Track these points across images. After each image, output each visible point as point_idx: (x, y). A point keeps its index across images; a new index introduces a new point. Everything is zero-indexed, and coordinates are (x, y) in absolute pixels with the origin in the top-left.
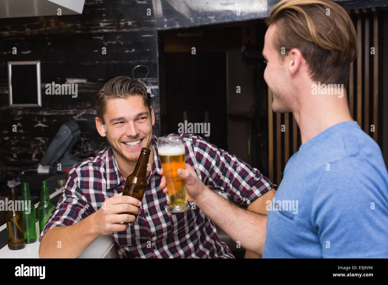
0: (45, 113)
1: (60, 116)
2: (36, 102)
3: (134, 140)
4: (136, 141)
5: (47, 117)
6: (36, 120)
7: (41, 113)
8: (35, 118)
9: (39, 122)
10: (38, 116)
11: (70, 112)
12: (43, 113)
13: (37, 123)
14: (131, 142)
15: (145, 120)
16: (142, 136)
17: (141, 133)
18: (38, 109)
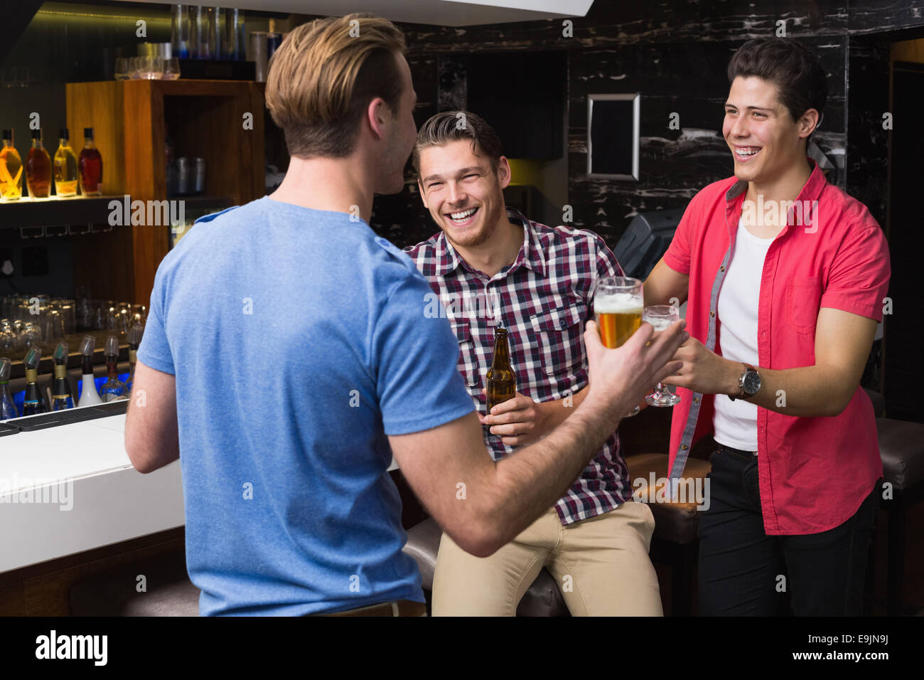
0: (644, 194)
1: (667, 199)
2: (630, 172)
3: (458, 210)
4: (464, 212)
5: (647, 200)
6: (629, 205)
7: (637, 192)
8: (627, 202)
9: (634, 209)
10: (632, 197)
11: (685, 192)
12: (640, 193)
13: (631, 211)
14: (456, 213)
15: (474, 178)
16: (472, 203)
17: (470, 198)
18: (633, 184)
